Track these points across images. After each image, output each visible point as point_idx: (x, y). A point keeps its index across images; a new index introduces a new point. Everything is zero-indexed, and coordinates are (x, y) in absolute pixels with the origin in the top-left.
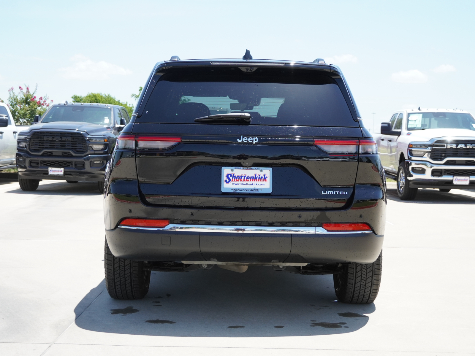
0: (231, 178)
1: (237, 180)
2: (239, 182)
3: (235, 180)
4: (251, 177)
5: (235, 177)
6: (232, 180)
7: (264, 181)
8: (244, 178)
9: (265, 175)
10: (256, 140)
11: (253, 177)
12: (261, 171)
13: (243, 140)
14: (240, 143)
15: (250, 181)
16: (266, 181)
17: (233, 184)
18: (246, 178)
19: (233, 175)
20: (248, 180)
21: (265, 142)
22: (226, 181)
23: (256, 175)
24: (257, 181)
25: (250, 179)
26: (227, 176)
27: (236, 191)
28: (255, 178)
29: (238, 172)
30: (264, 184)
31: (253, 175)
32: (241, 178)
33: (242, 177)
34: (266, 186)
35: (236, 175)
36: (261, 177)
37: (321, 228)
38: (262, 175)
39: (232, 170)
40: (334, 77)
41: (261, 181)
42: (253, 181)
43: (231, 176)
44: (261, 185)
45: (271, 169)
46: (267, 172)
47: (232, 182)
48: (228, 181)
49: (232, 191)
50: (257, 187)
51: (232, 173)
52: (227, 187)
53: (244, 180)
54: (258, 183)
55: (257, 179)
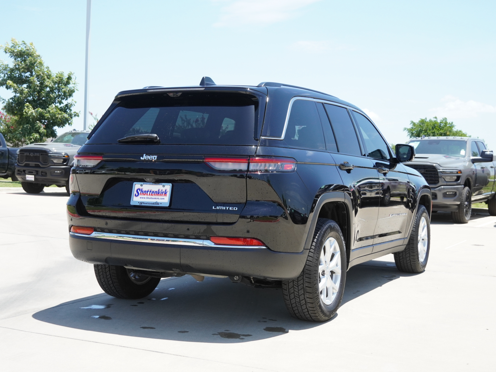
0: (140, 192)
1: (144, 194)
2: (146, 196)
3: (142, 194)
4: (155, 192)
5: (143, 191)
6: (140, 194)
7: (164, 195)
8: (150, 193)
9: (166, 190)
10: (155, 158)
11: (157, 192)
12: (164, 186)
13: (145, 157)
14: (143, 161)
15: (154, 195)
16: (166, 195)
17: (141, 198)
18: (151, 192)
19: (142, 189)
20: (153, 194)
21: (162, 160)
22: (136, 194)
23: (159, 190)
24: (159, 195)
25: (154, 194)
26: (137, 191)
27: (142, 204)
28: (158, 193)
29: (146, 187)
30: (164, 199)
31: (157, 190)
32: (147, 193)
33: (148, 191)
34: (165, 201)
35: (144, 190)
36: (163, 192)
37: (209, 241)
38: (164, 190)
39: (142, 185)
40: (253, 99)
41: (162, 195)
42: (156, 195)
43: (140, 191)
44: (162, 199)
45: (171, 184)
46: (168, 187)
47: (140, 196)
48: (137, 195)
49: (138, 204)
50: (159, 201)
51: (141, 187)
52: (136, 200)
53: (150, 195)
54: (160, 197)
55: (159, 193)
